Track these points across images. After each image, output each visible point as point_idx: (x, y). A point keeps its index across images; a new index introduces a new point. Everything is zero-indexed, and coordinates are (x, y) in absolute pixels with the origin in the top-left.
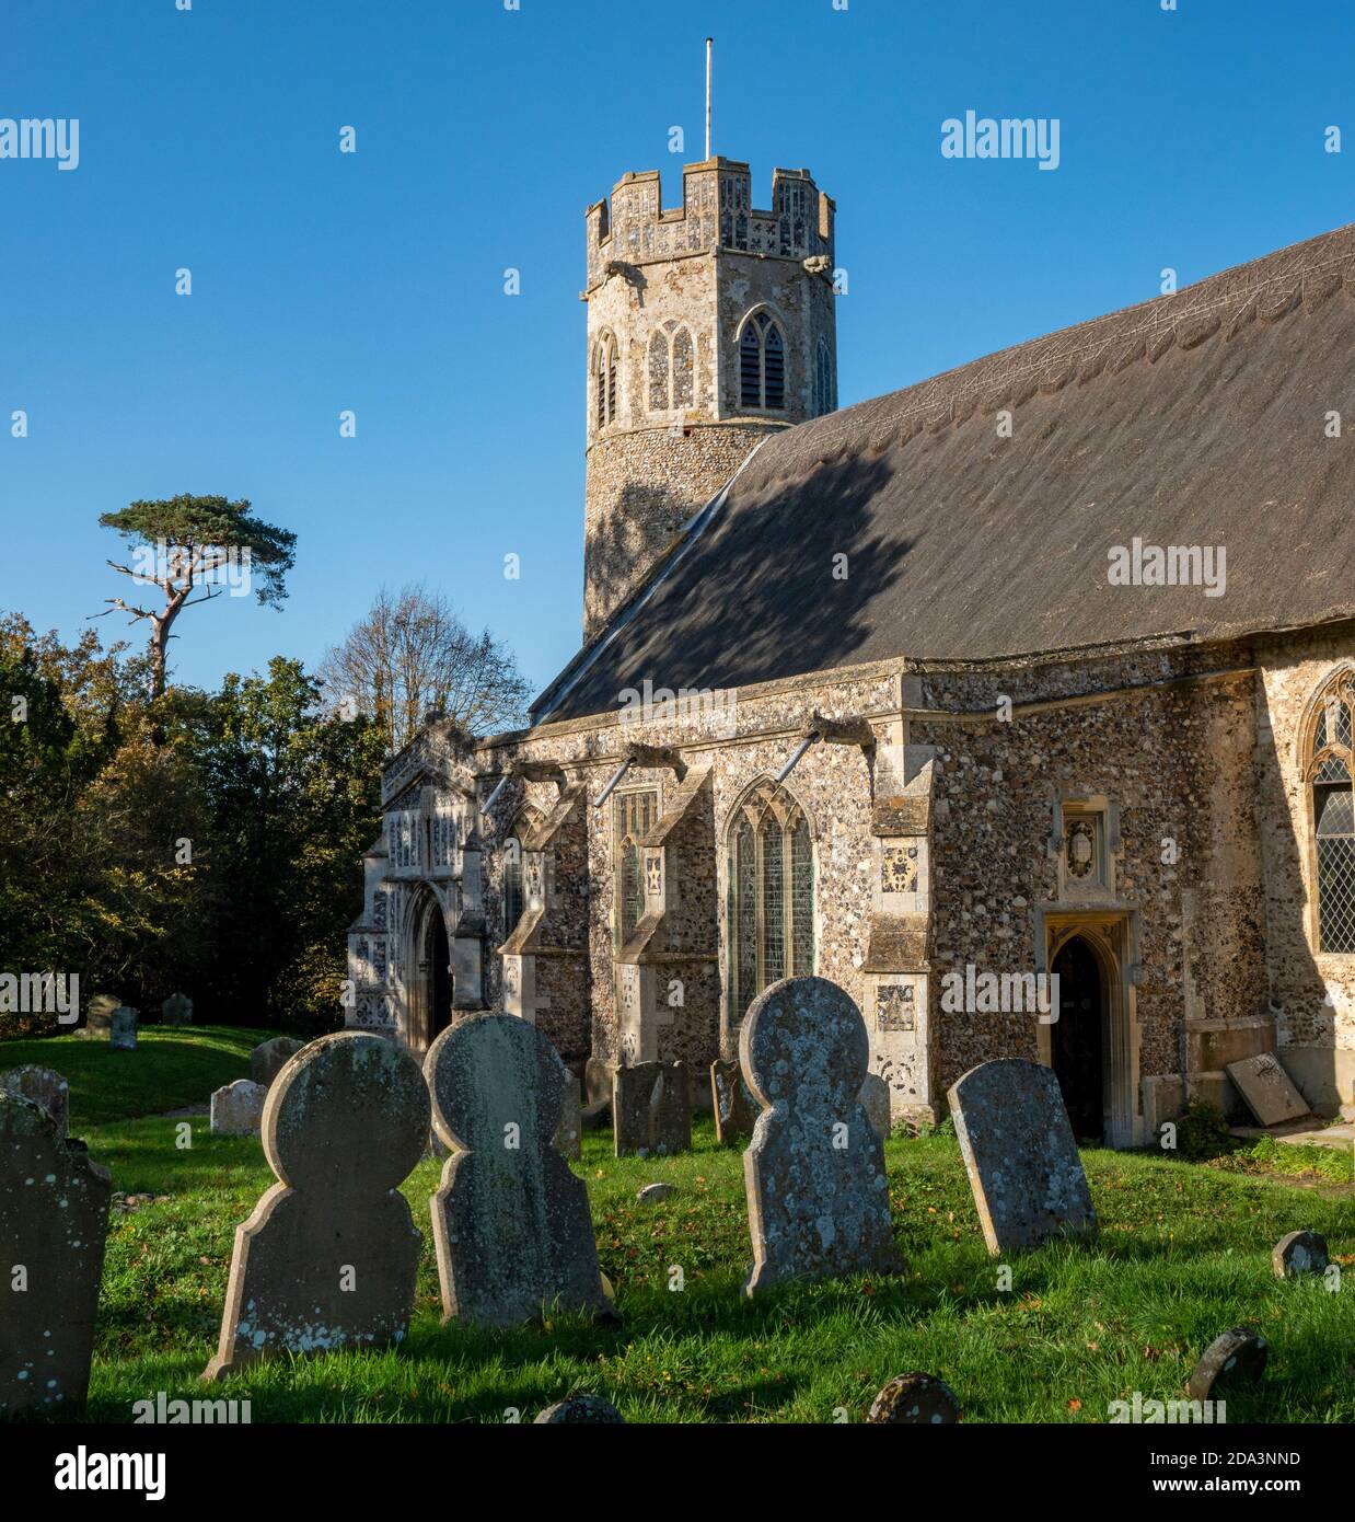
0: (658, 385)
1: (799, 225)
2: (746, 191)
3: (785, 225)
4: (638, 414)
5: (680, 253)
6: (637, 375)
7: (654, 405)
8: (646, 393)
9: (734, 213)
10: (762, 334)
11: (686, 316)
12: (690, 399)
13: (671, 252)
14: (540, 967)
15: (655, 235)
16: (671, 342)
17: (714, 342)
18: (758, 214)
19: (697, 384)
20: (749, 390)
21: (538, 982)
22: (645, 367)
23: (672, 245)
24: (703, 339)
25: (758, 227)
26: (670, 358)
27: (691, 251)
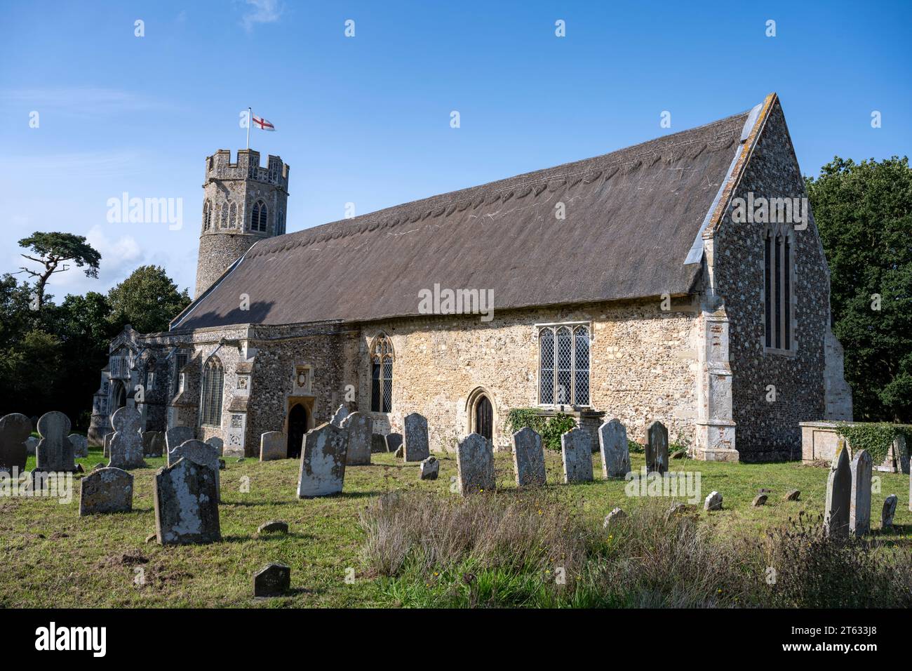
0: (224, 220)
1: (275, 174)
2: (258, 161)
3: (270, 174)
4: (217, 228)
5: (235, 178)
6: (218, 215)
7: (222, 226)
8: (220, 222)
9: (254, 167)
10: (260, 207)
11: (235, 199)
12: (234, 226)
13: (232, 177)
14: (149, 408)
15: (227, 171)
16: (229, 207)
17: (243, 208)
18: (261, 169)
19: (237, 221)
20: (254, 225)
21: (148, 412)
22: (220, 213)
23: (232, 175)
24: (240, 207)
25: (261, 173)
26: (229, 211)
27: (238, 178)
